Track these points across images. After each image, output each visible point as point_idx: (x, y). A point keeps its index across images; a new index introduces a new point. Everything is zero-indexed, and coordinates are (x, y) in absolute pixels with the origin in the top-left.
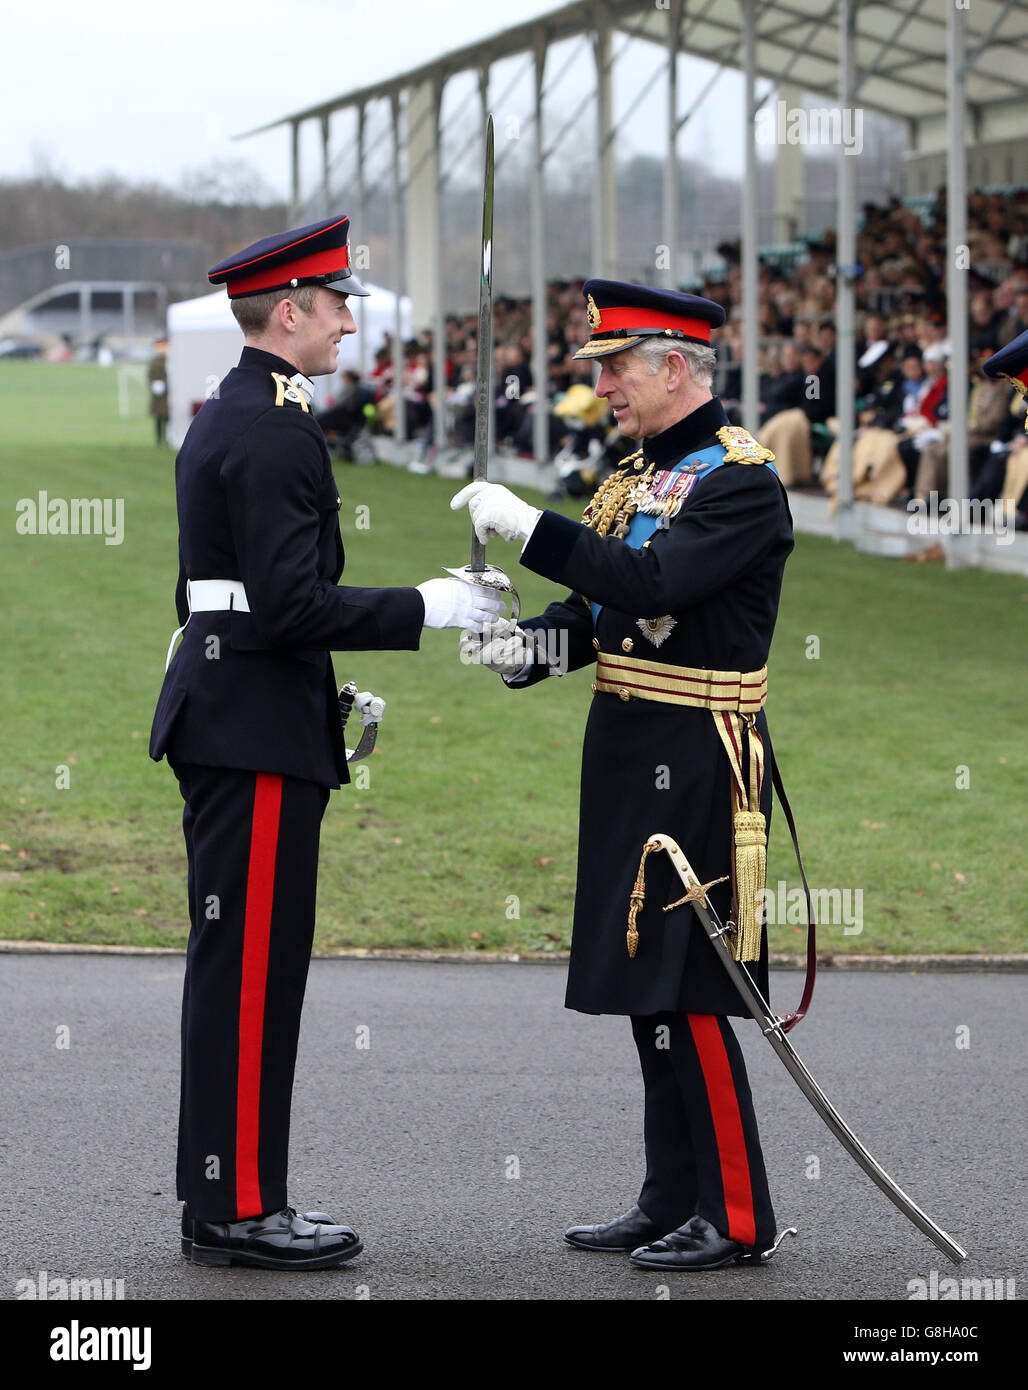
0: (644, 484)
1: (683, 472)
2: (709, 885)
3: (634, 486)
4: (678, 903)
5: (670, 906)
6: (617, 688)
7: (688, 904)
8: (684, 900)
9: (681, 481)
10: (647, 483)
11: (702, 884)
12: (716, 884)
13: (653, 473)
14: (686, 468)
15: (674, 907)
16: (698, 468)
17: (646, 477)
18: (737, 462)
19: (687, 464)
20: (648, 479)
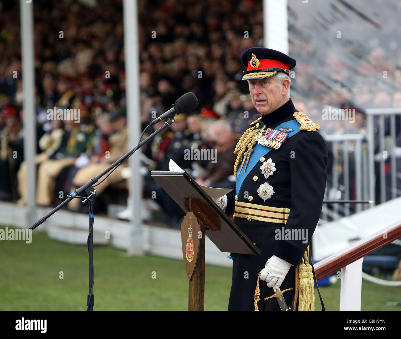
0: (261, 133)
1: (281, 131)
2: (284, 291)
3: (256, 133)
4: (270, 297)
5: (267, 298)
6: (246, 216)
7: (275, 298)
8: (273, 296)
9: (280, 135)
10: (263, 133)
11: (281, 290)
12: (287, 291)
13: (266, 129)
14: (282, 129)
15: (269, 299)
16: (288, 131)
17: (262, 130)
18: (306, 130)
19: (281, 128)
20: (263, 131)
